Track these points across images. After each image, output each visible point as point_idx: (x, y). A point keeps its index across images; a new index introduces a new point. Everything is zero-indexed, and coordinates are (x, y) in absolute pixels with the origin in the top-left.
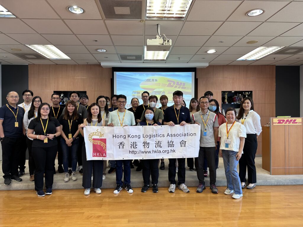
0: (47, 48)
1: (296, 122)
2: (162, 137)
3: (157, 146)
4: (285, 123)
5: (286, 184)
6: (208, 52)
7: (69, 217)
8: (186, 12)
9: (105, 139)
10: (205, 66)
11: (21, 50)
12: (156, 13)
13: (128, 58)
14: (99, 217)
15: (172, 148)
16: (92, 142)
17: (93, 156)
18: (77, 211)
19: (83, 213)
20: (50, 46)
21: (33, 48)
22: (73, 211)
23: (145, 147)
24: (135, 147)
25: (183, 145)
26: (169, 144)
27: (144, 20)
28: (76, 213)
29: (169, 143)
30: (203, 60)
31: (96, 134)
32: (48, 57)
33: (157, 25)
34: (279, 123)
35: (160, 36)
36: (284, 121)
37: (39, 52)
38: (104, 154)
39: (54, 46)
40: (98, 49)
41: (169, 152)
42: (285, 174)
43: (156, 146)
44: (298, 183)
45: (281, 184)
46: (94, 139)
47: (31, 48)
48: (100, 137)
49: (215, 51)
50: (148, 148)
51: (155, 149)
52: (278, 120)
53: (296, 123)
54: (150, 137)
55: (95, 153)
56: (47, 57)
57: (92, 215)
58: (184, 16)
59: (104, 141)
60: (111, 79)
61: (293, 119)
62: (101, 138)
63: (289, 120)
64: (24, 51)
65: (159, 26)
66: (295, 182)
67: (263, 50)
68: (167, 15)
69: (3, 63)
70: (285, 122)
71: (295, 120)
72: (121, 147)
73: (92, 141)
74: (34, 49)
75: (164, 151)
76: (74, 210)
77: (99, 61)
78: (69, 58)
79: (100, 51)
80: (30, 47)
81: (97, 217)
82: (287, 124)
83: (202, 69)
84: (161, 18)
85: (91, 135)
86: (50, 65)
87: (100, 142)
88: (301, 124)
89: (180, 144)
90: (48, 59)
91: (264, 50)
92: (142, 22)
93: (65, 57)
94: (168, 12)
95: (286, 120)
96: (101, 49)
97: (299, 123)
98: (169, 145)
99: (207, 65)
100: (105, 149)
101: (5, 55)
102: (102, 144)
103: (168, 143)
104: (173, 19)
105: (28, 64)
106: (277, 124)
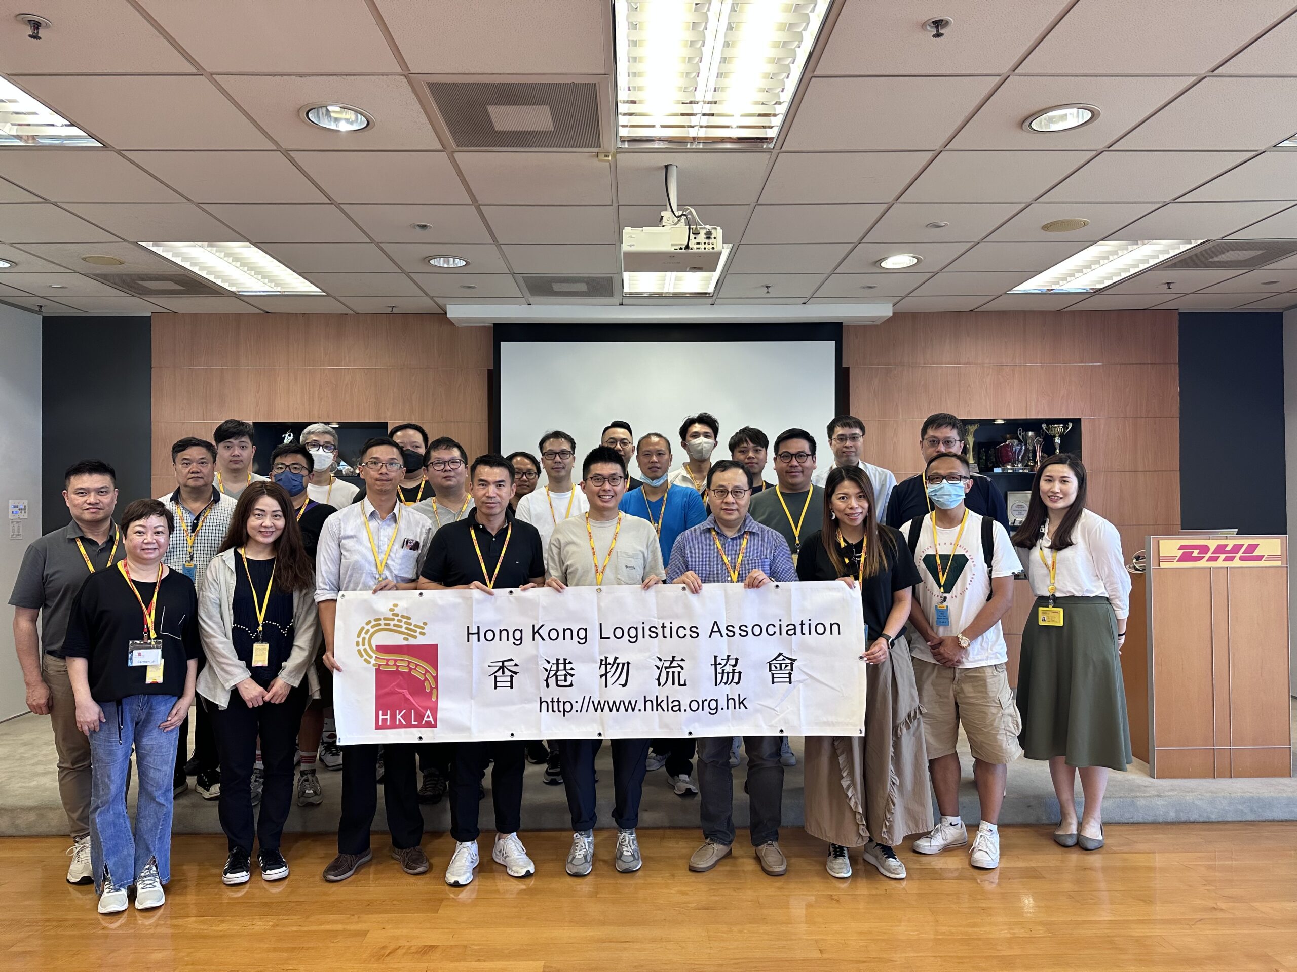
0: (228, 255)
1: (1255, 554)
2: (688, 637)
3: (662, 681)
4: (1211, 559)
5: (1214, 817)
6: (883, 264)
7: (308, 949)
8: (777, 121)
9: (435, 647)
10: (880, 317)
11: (121, 263)
12: (658, 126)
13: (557, 287)
14: (427, 950)
15: (733, 690)
16: (373, 661)
17: (378, 727)
18: (340, 927)
19: (364, 933)
20: (239, 248)
21: (169, 256)
22: (323, 927)
23: (610, 681)
24: (565, 680)
25: (782, 675)
26: (719, 670)
27: (613, 150)
28: (333, 934)
29: (718, 667)
30: (869, 293)
31: (389, 625)
32: (231, 285)
33: (667, 167)
34: (1186, 558)
35: (678, 213)
36: (1204, 549)
37: (195, 269)
38: (428, 712)
39: (255, 245)
40: (434, 257)
41: (717, 708)
42: (1214, 774)
43: (658, 679)
44: (1269, 815)
45: (1194, 817)
46: (382, 649)
47: (164, 254)
48: (406, 639)
49: (916, 261)
50: (624, 686)
51: (654, 691)
52: (1182, 548)
53: (1260, 558)
54: (633, 635)
55: (385, 714)
56: (226, 286)
57: (401, 943)
58: (772, 133)
59: (429, 654)
60: (489, 370)
61: (1246, 541)
62: (412, 642)
63: (1228, 548)
64: (134, 264)
65: (673, 172)
66: (1253, 811)
67: (1115, 253)
68: (702, 133)
69: (47, 312)
70: (1209, 554)
71: (1252, 548)
72: (504, 679)
73: (374, 656)
74: (173, 259)
75: (694, 706)
76: (328, 923)
77: (440, 301)
78: (318, 290)
79: (440, 262)
80: (159, 250)
81: (417, 953)
82: (1220, 563)
83: (867, 329)
84: (678, 144)
85: (368, 631)
86: (238, 318)
87: (406, 658)
88: (1278, 564)
89: (770, 670)
90: (233, 294)
91: (1120, 253)
92: (602, 157)
93: (300, 285)
94: (705, 121)
95: (1213, 544)
96: (446, 257)
97: (1271, 558)
98: (719, 676)
99: (885, 311)
100: (434, 691)
101: (56, 281)
102: (420, 669)
103: (716, 665)
104: (728, 146)
105: (149, 315)
106: (1176, 565)
